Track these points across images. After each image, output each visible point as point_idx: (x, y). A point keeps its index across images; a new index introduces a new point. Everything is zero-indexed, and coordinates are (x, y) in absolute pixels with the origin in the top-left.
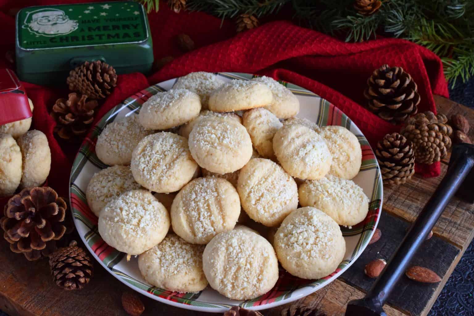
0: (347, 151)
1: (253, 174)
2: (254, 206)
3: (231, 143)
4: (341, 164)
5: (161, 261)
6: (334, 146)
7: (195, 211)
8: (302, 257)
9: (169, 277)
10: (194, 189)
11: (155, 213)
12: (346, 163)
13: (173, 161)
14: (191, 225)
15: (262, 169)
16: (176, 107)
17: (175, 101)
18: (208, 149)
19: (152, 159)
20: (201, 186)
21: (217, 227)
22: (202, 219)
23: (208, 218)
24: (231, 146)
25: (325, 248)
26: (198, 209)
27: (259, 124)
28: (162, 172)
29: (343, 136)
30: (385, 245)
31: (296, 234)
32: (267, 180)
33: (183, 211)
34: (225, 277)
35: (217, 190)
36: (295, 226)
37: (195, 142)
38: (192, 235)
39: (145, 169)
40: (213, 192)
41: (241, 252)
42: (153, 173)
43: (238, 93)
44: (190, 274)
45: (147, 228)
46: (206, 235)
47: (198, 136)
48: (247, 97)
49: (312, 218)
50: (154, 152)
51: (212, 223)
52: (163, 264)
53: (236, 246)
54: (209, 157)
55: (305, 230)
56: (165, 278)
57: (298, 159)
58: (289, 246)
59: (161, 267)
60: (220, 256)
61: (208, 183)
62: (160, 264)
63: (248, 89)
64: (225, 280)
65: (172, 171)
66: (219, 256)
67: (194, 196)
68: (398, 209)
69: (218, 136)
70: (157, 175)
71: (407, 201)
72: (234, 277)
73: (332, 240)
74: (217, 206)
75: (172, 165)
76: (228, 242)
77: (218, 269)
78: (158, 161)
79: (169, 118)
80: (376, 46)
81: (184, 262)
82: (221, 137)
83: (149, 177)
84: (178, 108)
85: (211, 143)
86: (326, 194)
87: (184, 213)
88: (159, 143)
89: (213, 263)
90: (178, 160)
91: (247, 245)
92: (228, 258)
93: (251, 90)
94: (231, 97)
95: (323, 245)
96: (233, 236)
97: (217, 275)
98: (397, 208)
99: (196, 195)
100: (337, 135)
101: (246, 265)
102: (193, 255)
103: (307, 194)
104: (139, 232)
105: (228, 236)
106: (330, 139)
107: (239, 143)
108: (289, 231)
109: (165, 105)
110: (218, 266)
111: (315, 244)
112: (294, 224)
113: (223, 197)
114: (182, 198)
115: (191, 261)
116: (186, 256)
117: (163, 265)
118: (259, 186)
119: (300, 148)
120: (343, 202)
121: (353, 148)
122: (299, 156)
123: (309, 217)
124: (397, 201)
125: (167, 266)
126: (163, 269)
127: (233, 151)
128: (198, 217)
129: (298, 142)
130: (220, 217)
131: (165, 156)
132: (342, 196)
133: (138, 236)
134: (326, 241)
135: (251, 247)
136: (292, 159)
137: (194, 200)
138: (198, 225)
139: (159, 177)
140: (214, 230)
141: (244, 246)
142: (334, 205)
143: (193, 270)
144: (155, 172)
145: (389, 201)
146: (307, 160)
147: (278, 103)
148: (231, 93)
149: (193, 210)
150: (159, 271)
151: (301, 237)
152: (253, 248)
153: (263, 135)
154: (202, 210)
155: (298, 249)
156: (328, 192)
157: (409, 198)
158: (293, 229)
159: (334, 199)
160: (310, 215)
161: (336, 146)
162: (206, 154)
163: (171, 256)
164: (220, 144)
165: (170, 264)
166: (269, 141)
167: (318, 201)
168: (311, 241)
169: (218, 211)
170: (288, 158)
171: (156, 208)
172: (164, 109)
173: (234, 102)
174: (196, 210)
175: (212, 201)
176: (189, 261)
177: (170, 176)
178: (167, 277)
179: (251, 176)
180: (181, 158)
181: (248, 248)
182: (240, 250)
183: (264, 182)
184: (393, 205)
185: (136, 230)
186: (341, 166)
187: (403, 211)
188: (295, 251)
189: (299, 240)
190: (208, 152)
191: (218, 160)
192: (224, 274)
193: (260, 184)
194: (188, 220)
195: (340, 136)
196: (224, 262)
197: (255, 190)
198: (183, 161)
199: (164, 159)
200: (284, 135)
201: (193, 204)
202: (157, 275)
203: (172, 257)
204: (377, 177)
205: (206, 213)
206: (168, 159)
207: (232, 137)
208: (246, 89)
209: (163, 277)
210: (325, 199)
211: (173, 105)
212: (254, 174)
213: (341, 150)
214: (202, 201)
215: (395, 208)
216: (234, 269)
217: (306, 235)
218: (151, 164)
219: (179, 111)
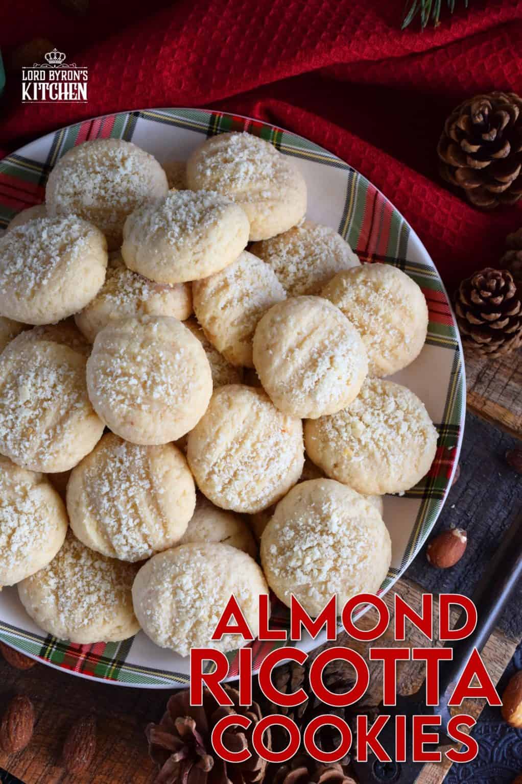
0: (398, 327)
1: (214, 441)
2: (220, 495)
3: (169, 395)
4: (387, 352)
5: (57, 598)
6: (373, 321)
7: (110, 516)
8: (310, 594)
9: (75, 631)
10: (106, 470)
11: (37, 515)
12: (397, 346)
13: (62, 421)
14: (105, 537)
15: (233, 426)
16: (57, 288)
17: (54, 274)
18: (125, 411)
19: (20, 419)
20: (118, 465)
21: (154, 542)
22: (124, 532)
23: (136, 530)
24: (169, 401)
25: (354, 576)
26: (117, 513)
27: (223, 308)
28: (41, 445)
29: (391, 296)
30: (466, 489)
31: (300, 553)
32: (244, 447)
33: (88, 514)
34: (174, 633)
35: (148, 476)
36: (297, 532)
37: (98, 394)
38: (110, 551)
39: (9, 438)
40: (141, 479)
41: (200, 597)
42: (25, 447)
43: (178, 253)
44: (111, 622)
45: (26, 550)
46: (135, 556)
47: (103, 380)
48: (197, 262)
49: (328, 517)
50: (21, 403)
51: (145, 538)
52: (62, 605)
53: (190, 589)
54: (128, 426)
55: (316, 543)
56: (68, 631)
57: (301, 396)
58: (287, 572)
59: (59, 612)
60: (163, 606)
61: (131, 458)
62: (57, 604)
63: (197, 243)
64: (174, 639)
65: (61, 445)
66: (160, 605)
67: (106, 489)
68: (495, 403)
69: (142, 380)
70: (32, 449)
71: (512, 383)
72: (191, 634)
73: (366, 557)
74: (151, 507)
75: (58, 431)
76: (176, 581)
77: (161, 625)
78: (31, 421)
79: (44, 311)
80: (467, 30)
81: (99, 599)
82: (149, 383)
83: (17, 453)
84: (60, 290)
85: (129, 396)
86: (357, 446)
87: (91, 517)
88: (30, 383)
89: (152, 616)
90: (69, 422)
91: (210, 584)
92: (177, 608)
93: (204, 243)
94: (165, 261)
95: (349, 571)
96: (184, 569)
97: (159, 632)
98: (493, 401)
99: (110, 482)
100: (380, 295)
101: (210, 617)
102: (115, 582)
103: (321, 445)
104: (12, 559)
105: (175, 569)
106: (365, 304)
107: (184, 391)
108: (287, 543)
109: (33, 282)
110: (161, 620)
111: (335, 569)
112: (294, 527)
113: (162, 491)
114: (85, 484)
115: (111, 596)
116: (103, 586)
117: (62, 609)
118: (228, 460)
119: (305, 372)
120: (388, 461)
121: (411, 317)
122: (303, 390)
123: (323, 516)
124: (493, 384)
125: (69, 611)
126: (62, 616)
127: (174, 411)
128: (116, 526)
129: (301, 357)
130: (157, 526)
131: (44, 410)
132: (386, 448)
133: (11, 566)
134: (355, 561)
135: (219, 587)
136: (289, 394)
137: (107, 493)
138: (119, 540)
139: (38, 454)
140: (150, 546)
141: (204, 587)
142: (372, 468)
143: (117, 614)
144: (28, 446)
145: (479, 386)
146: (319, 397)
147: (261, 217)
148: (164, 254)
149: (106, 514)
150: (57, 619)
151: (308, 560)
152: (222, 588)
153: (233, 331)
154: (124, 516)
155: (303, 579)
156: (360, 441)
157: (515, 375)
158: (294, 539)
159: (371, 456)
160: (325, 512)
161: (376, 320)
162: (122, 420)
163: (74, 589)
164: (148, 399)
165: (75, 606)
166: (245, 343)
167: (342, 462)
168: (328, 565)
169: (153, 516)
170: (282, 393)
171: (38, 504)
172: (33, 293)
173: (171, 271)
174: (112, 513)
175: (141, 497)
176: (108, 597)
177: (57, 452)
178: (71, 630)
179: (212, 445)
180: (75, 416)
181: (212, 589)
182: (197, 596)
183: (237, 451)
184: (486, 394)
185: (6, 555)
186: (387, 353)
187: (503, 406)
188: (299, 584)
189: (304, 566)
190: (125, 418)
191: (145, 432)
192: (171, 630)
193: (230, 455)
194: (100, 529)
195: (386, 296)
196: (171, 612)
197: (221, 469)
198: (79, 421)
199: (42, 418)
200: (273, 342)
201: (106, 504)
202: (53, 626)
203: (78, 592)
204: (455, 372)
205: (131, 520)
206: (50, 419)
207: (169, 380)
208: (195, 240)
209: (65, 629)
210: (355, 460)
211: (50, 285)
212: (218, 441)
213: (388, 327)
214: (123, 498)
215: (488, 403)
216: (188, 625)
217: (317, 554)
218: (18, 429)
219: (63, 297)
